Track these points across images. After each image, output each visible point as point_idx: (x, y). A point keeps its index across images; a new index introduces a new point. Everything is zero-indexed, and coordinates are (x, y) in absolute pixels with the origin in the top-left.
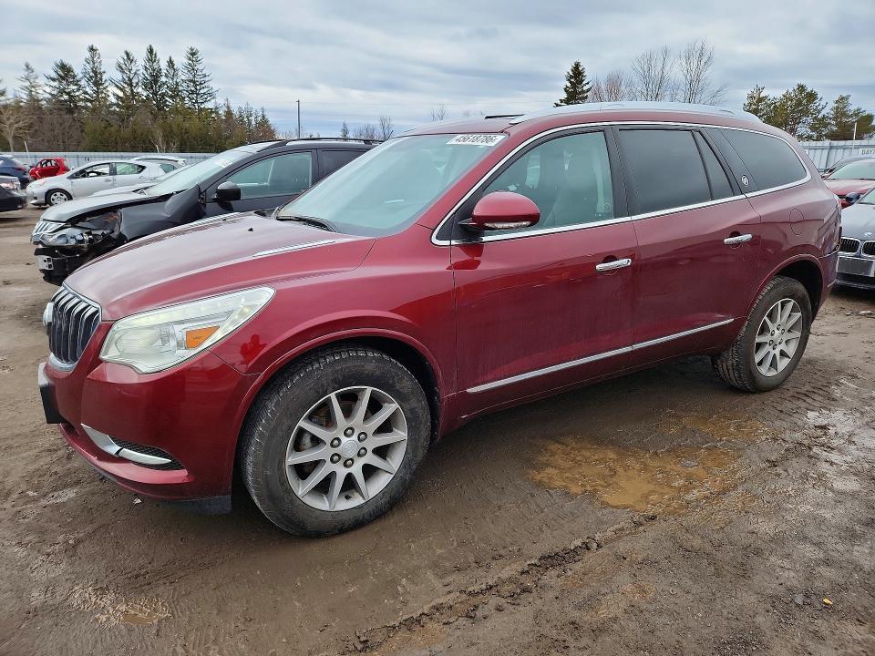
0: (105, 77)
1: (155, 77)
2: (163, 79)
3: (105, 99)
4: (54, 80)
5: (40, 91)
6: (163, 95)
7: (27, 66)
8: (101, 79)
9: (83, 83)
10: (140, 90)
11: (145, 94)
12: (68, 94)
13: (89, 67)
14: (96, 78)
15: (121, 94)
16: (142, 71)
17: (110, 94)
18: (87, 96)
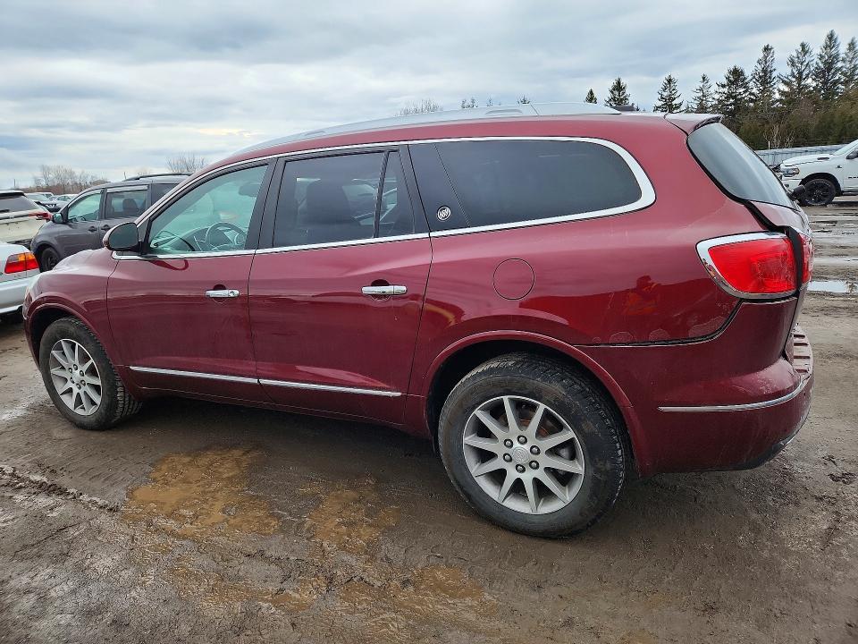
0: (774, 74)
1: (829, 65)
2: (839, 65)
3: (770, 96)
4: (723, 86)
5: (710, 100)
6: (835, 83)
7: (704, 78)
8: (770, 78)
9: (751, 84)
10: (809, 81)
11: (814, 84)
12: (734, 97)
13: (760, 68)
14: (765, 78)
15: (786, 89)
16: (817, 60)
17: (776, 91)
18: (752, 97)
